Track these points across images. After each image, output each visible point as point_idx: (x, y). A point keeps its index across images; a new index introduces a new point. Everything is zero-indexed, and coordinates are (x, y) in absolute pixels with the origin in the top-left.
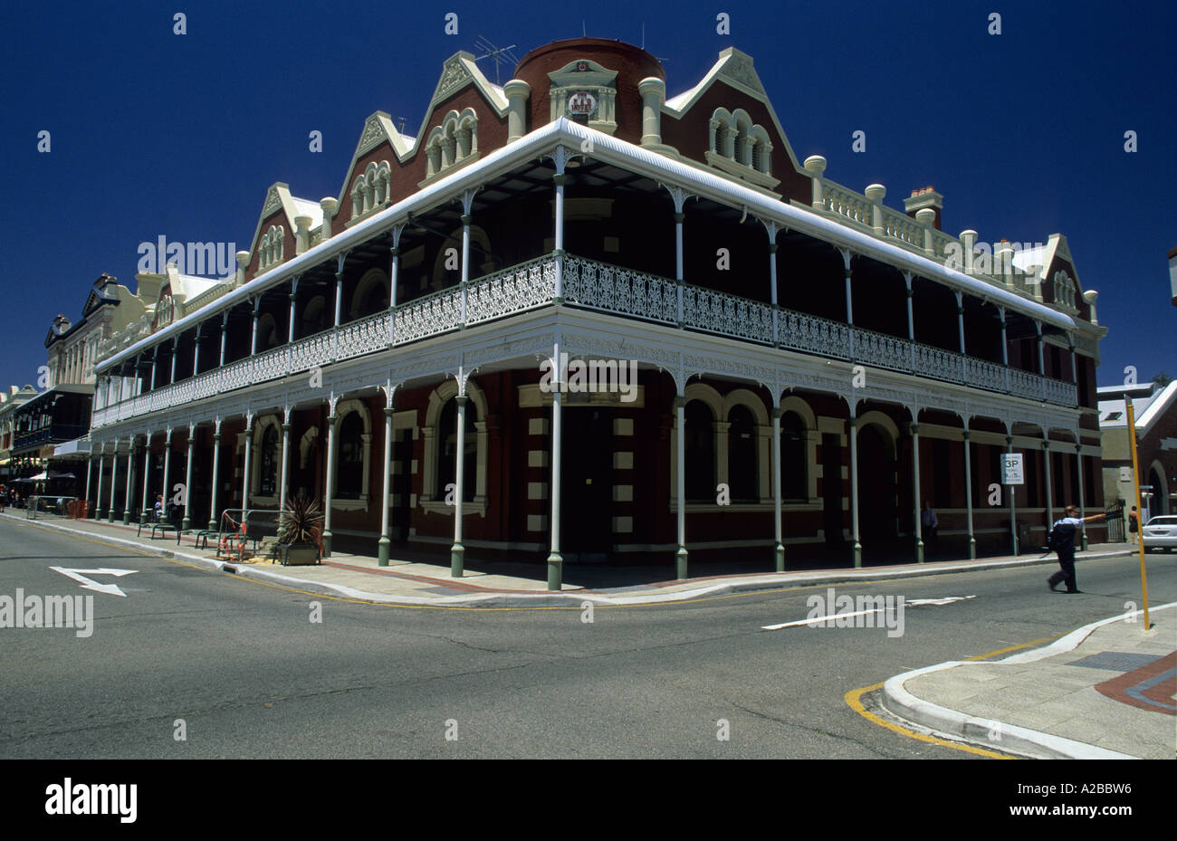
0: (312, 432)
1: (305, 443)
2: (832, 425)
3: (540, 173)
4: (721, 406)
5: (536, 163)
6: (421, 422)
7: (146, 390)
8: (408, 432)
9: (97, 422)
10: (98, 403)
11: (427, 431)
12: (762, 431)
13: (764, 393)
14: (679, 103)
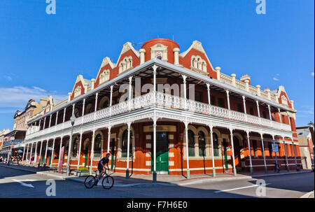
0: (87, 140)
1: (85, 143)
2: (225, 136)
3: (149, 72)
4: (196, 131)
5: (148, 69)
6: (117, 137)
7: (41, 129)
8: (114, 139)
9: (27, 138)
10: (28, 133)
11: (119, 139)
12: (207, 138)
13: (208, 128)
14: (184, 55)
